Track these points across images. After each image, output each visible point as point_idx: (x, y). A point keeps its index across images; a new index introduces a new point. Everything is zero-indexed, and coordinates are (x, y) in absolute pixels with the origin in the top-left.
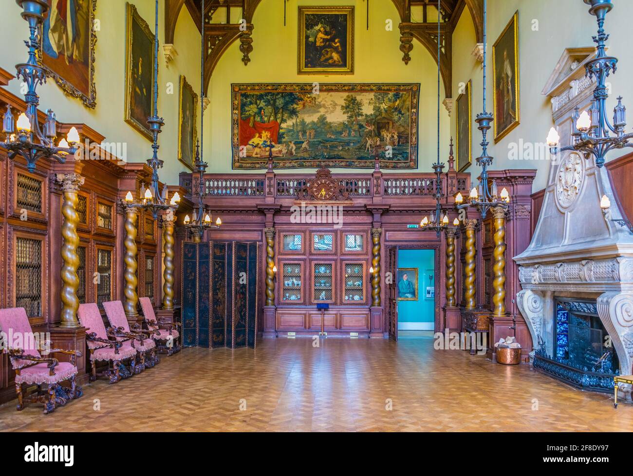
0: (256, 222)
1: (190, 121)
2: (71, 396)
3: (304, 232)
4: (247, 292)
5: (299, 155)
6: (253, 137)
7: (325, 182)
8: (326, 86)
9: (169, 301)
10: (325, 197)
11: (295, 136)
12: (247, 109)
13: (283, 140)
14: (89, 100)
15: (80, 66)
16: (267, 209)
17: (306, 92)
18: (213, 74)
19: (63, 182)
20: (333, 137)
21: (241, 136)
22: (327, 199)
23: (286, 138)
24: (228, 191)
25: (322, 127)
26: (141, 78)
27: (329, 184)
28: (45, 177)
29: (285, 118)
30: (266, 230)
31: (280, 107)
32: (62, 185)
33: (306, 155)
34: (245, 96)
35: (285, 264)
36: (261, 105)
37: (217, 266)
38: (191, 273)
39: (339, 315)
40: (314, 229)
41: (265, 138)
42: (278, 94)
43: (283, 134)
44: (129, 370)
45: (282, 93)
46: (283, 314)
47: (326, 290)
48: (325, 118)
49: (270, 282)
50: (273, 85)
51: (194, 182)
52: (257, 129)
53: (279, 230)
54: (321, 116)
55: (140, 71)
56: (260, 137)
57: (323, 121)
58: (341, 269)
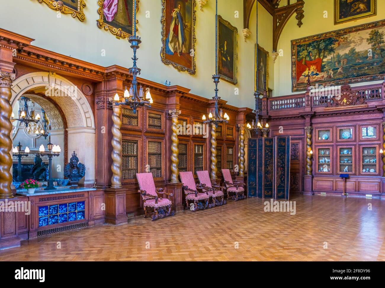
0: (301, 123)
1: (263, 68)
2: (167, 215)
3: (332, 127)
4: (286, 166)
5: (335, 77)
6: (304, 70)
7: (346, 94)
8: (355, 28)
9: (242, 171)
10: (346, 103)
11: (332, 65)
12: (301, 54)
13: (325, 69)
14: (192, 71)
15: (186, 55)
16: (306, 115)
17: (340, 36)
18: (280, 37)
19: (171, 114)
20: (360, 61)
21: (297, 71)
22: (348, 105)
23: (327, 67)
24: (283, 107)
25: (352, 56)
26: (226, 52)
27: (349, 95)
28: (163, 112)
29: (325, 55)
30: (306, 128)
31: (322, 48)
32: (171, 115)
33: (341, 77)
34: (300, 46)
35: (319, 149)
36: (310, 50)
37: (267, 152)
38: (253, 155)
39: (357, 182)
40: (339, 125)
41: (313, 70)
42: (321, 40)
43: (325, 65)
44: (204, 206)
45: (324, 39)
46: (317, 180)
47: (348, 165)
48: (355, 50)
49: (308, 160)
50: (317, 35)
51: (263, 103)
52: (308, 65)
53: (315, 127)
54: (351, 49)
55: (225, 48)
56: (309, 70)
57: (353, 52)
58: (359, 151)
